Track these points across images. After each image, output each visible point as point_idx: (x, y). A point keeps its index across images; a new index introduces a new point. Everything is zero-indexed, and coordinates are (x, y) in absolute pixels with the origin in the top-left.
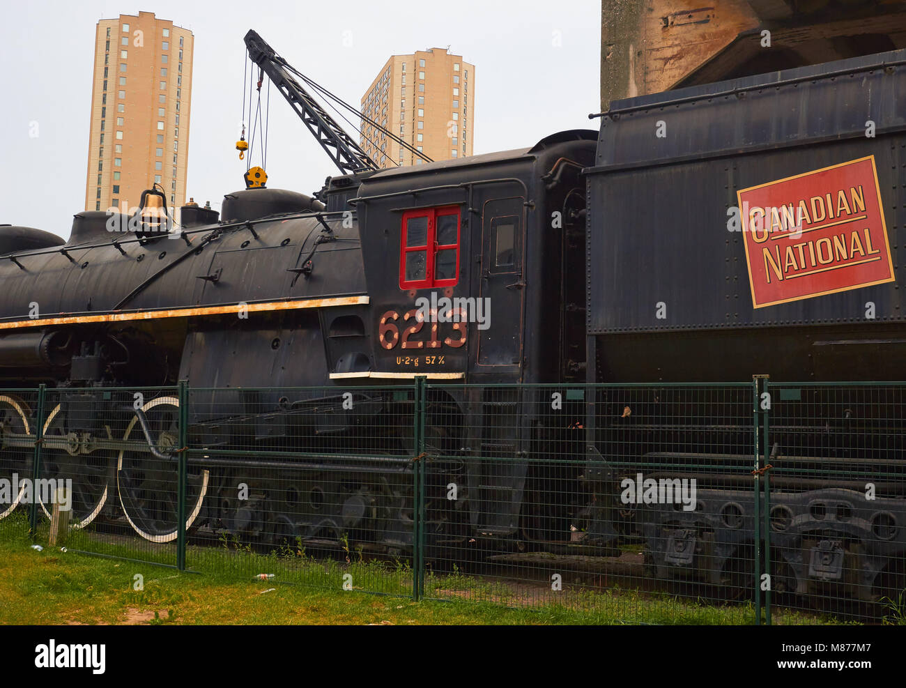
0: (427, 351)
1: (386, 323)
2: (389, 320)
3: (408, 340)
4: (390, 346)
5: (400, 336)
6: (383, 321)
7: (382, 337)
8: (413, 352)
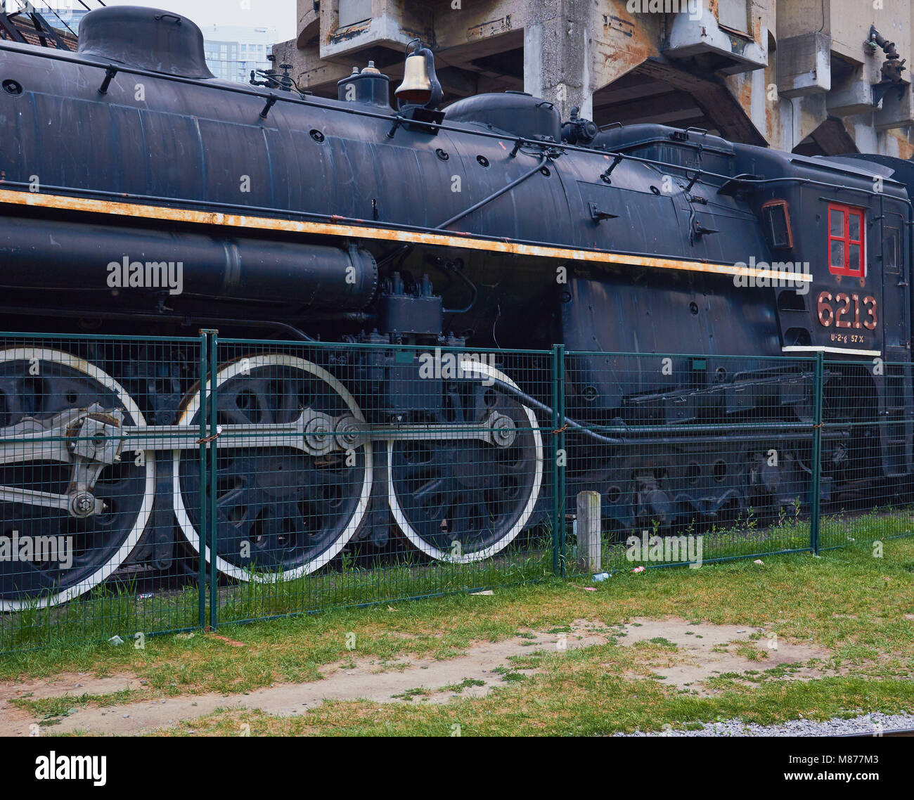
0: (853, 330)
1: (823, 302)
2: (826, 299)
3: (840, 320)
4: (827, 324)
5: (834, 315)
6: (821, 300)
7: (820, 315)
8: (843, 330)
